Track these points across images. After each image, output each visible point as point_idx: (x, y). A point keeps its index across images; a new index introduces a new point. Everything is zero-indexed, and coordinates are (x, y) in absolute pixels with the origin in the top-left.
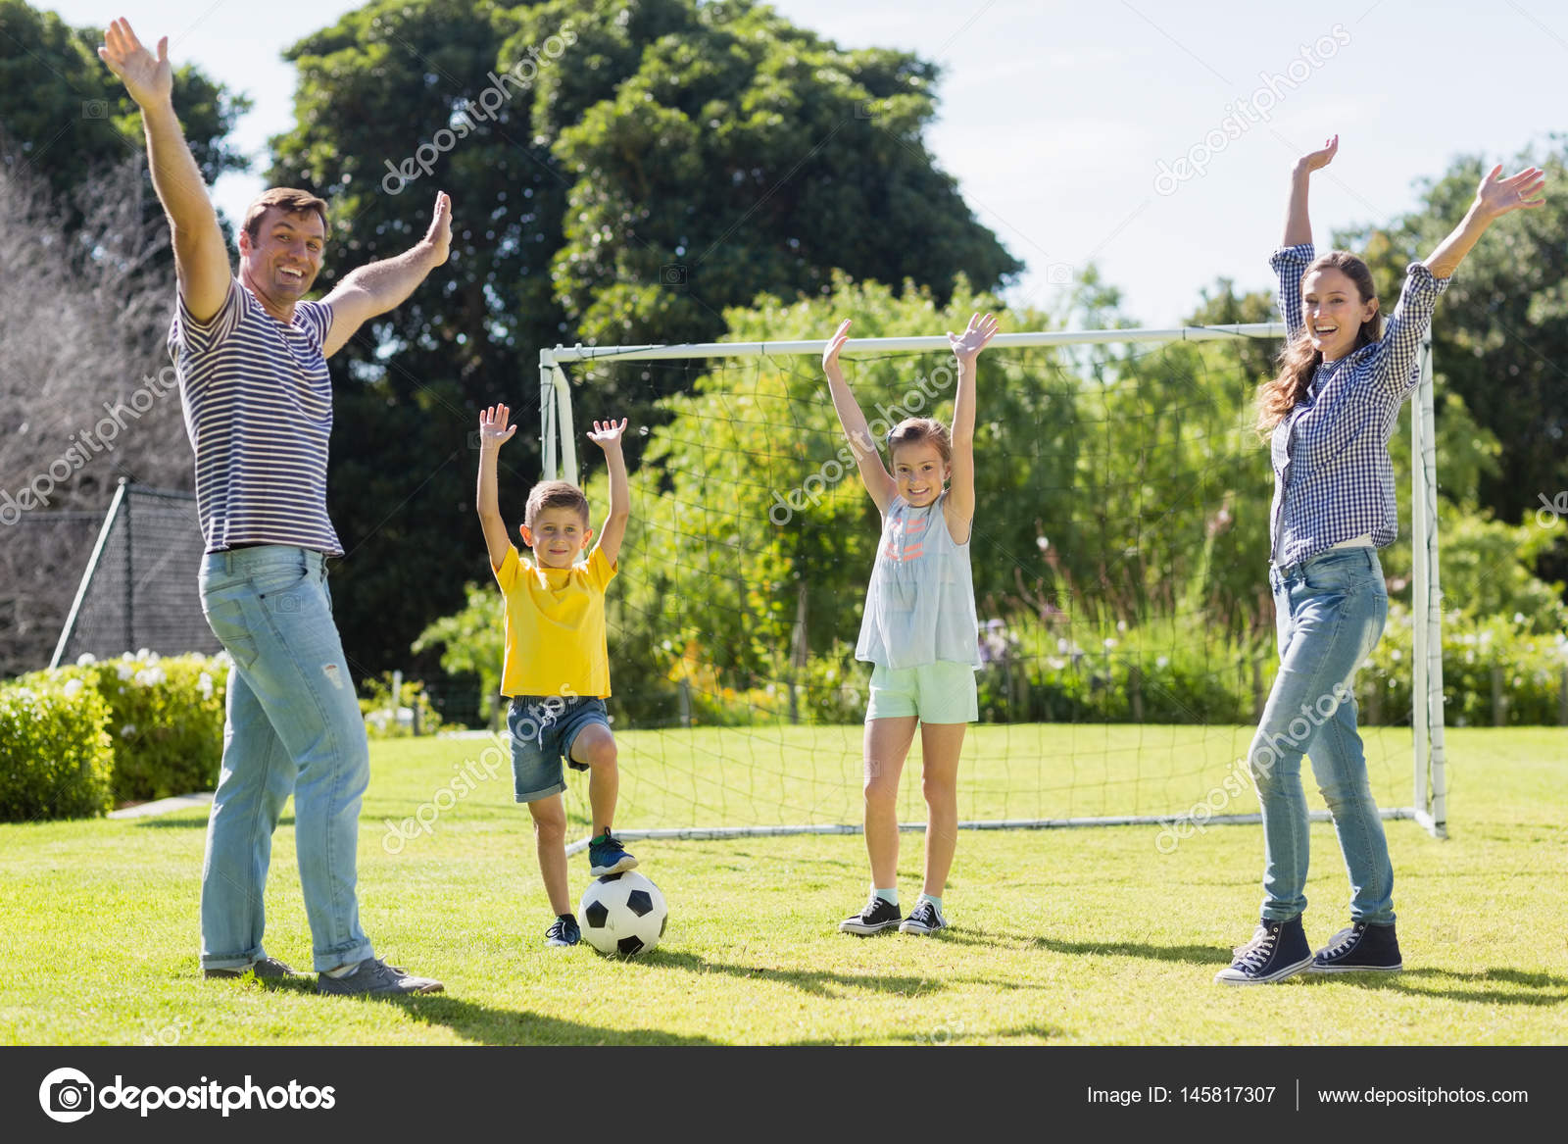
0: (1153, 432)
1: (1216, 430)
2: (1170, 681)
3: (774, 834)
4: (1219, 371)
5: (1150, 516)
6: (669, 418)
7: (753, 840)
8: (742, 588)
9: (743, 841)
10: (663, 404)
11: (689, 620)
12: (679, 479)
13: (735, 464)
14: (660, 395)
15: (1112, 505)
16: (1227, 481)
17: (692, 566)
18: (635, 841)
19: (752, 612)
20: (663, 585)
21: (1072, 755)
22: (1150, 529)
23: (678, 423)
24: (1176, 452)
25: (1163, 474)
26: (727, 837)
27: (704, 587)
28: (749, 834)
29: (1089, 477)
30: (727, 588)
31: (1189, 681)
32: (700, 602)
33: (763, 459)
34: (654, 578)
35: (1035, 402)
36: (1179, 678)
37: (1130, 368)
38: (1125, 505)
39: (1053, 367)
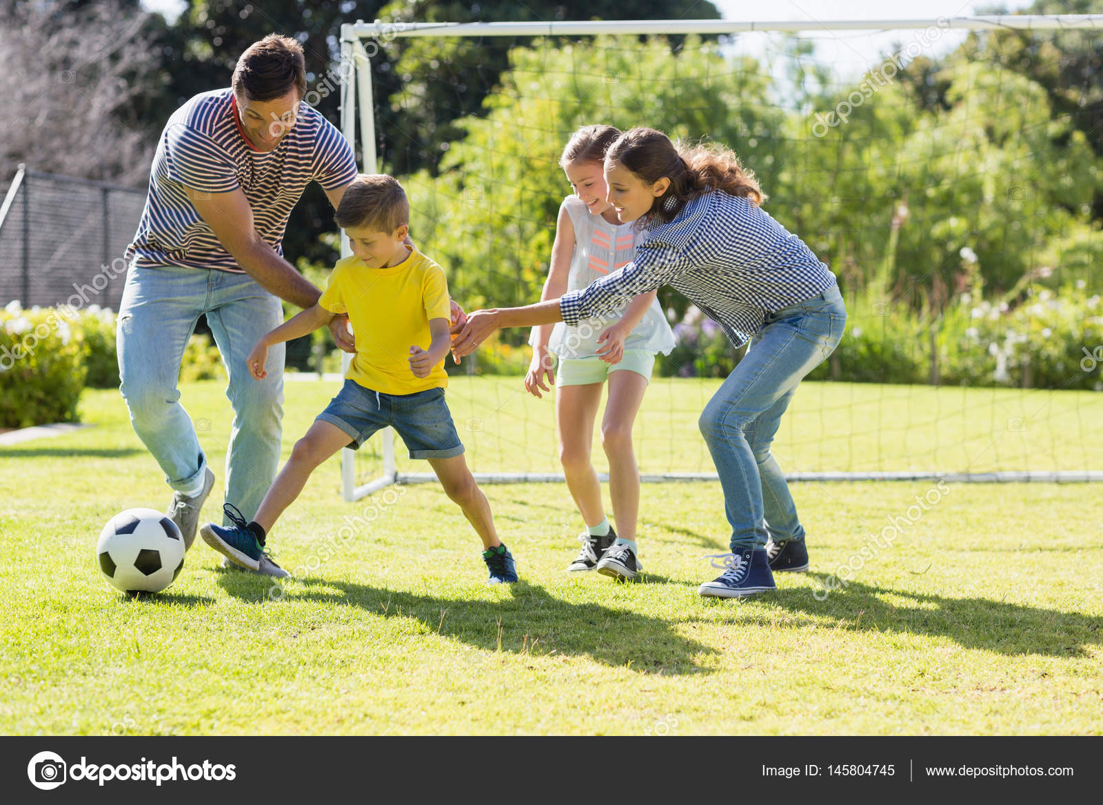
0: (839, 154)
1: (888, 154)
2: (862, 349)
3: (548, 481)
4: (893, 107)
5: (835, 220)
6: (462, 135)
7: (528, 486)
8: (519, 267)
9: (520, 487)
10: (459, 124)
11: (475, 290)
12: (470, 181)
13: (513, 168)
14: (456, 116)
15: (807, 210)
16: (896, 193)
17: (478, 247)
18: (422, 483)
19: (526, 284)
20: (456, 262)
21: (820, 411)
22: (835, 230)
23: (469, 139)
24: (858, 171)
25: (846, 187)
26: (505, 482)
27: (487, 266)
28: (526, 480)
29: (791, 188)
30: (505, 267)
31: (877, 349)
32: (483, 277)
33: (537, 164)
34: (449, 256)
35: (750, 128)
36: (870, 346)
37: (824, 104)
38: (817, 210)
39: (763, 102)
